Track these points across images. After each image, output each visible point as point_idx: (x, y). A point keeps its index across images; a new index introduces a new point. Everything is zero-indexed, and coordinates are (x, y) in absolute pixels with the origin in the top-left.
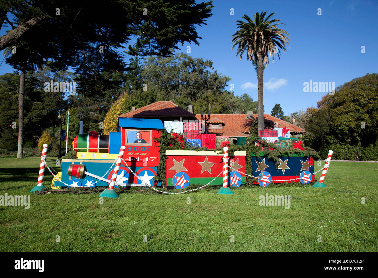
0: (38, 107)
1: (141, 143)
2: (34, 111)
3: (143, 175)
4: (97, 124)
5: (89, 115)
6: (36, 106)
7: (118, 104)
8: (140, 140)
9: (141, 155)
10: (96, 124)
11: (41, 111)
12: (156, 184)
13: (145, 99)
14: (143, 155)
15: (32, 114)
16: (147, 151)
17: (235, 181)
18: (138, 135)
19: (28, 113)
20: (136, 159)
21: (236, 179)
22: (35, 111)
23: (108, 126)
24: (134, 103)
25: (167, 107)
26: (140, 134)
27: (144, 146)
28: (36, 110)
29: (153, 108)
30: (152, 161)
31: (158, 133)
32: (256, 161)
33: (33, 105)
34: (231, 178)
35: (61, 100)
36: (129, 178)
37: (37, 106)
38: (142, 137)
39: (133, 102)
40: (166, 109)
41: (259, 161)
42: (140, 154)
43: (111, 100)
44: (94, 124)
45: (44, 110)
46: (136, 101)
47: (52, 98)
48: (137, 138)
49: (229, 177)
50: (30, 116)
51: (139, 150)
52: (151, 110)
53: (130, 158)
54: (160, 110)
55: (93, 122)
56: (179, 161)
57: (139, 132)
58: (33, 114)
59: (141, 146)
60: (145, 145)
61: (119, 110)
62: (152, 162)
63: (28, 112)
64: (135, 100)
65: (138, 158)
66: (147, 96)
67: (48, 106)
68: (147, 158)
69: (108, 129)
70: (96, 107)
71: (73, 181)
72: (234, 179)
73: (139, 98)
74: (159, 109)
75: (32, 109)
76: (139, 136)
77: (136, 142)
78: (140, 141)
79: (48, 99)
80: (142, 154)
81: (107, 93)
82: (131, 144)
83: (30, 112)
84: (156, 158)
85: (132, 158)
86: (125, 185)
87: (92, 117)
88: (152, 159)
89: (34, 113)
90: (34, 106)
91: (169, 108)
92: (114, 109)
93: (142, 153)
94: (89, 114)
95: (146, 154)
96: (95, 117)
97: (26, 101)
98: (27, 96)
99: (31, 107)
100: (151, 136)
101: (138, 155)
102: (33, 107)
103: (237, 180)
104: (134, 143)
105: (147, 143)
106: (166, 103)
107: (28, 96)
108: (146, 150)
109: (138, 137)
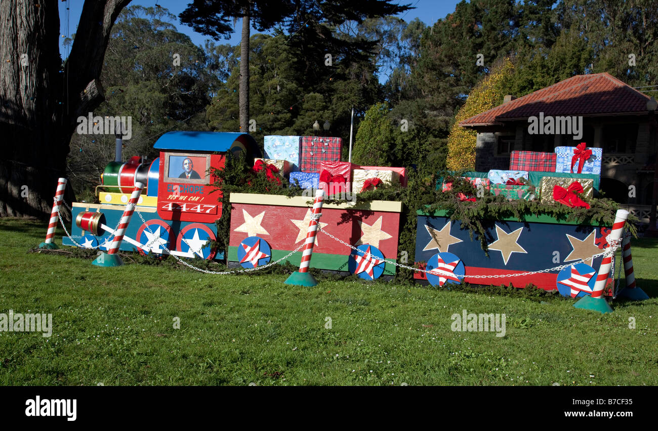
0: (315, 105)
1: (192, 177)
2: (307, 114)
3: (191, 237)
4: (444, 140)
5: (425, 120)
6: (311, 103)
7: (486, 87)
8: (189, 173)
9: (189, 200)
10: (442, 140)
11: (321, 112)
12: (213, 255)
13: (556, 70)
14: (193, 199)
15: (302, 120)
16: (201, 193)
17: (367, 266)
18: (186, 164)
19: (294, 119)
20: (181, 208)
21: (370, 261)
22: (309, 113)
23: (460, 144)
24: (525, 84)
25: (591, 90)
26: (190, 162)
27: (195, 185)
28: (312, 111)
29: (551, 96)
30: (208, 211)
31: (220, 161)
32: (425, 226)
33: (304, 102)
34: (359, 259)
35: (370, 87)
36: (168, 241)
37: (313, 103)
38: (192, 167)
39: (520, 81)
40: (586, 95)
41: (433, 227)
42: (188, 198)
43: (477, 78)
44: (438, 139)
45: (326, 111)
46: (530, 78)
47: (352, 82)
48: (184, 168)
49: (353, 256)
50: (298, 125)
51: (186, 191)
52: (544, 102)
53: (170, 205)
54: (570, 99)
55: (435, 136)
56: (254, 216)
57: (188, 158)
58: (305, 120)
59: (190, 184)
60: (195, 181)
61: (486, 103)
62: (208, 214)
63: (296, 118)
64: (525, 77)
65: (184, 206)
66: (563, 62)
67: (343, 101)
68: (199, 207)
69: (460, 153)
70: (441, 100)
71: (86, 239)
72: (365, 262)
73: (539, 68)
74: (567, 97)
75: (303, 109)
76: (188, 165)
77: (183, 176)
78: (190, 175)
79: (343, 84)
80: (191, 199)
81: (467, 62)
82: (173, 180)
83: (299, 117)
84: (214, 207)
85: (174, 205)
86: (160, 251)
87: (432, 124)
88: (208, 208)
89: (307, 118)
90: (307, 102)
91: (595, 93)
92: (475, 102)
93: (192, 197)
94: (425, 116)
95: (198, 198)
96: (439, 124)
97: (292, 92)
98: (292, 82)
99: (301, 104)
100: (209, 164)
101: (184, 199)
102: (305, 106)
103: (371, 265)
104: (180, 177)
105: (200, 178)
106: (592, 80)
107: (295, 82)
108: (199, 192)
109: (186, 167)
